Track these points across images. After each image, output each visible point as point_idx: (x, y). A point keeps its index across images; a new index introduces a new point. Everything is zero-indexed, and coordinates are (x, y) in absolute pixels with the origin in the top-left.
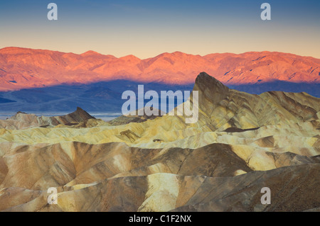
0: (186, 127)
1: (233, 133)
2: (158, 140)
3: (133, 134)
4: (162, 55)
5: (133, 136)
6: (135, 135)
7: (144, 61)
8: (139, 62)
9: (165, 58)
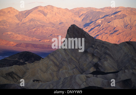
0: (59, 70)
1: (98, 76)
2: (37, 81)
3: (16, 74)
4: (36, 8)
5: (16, 77)
6: (17, 76)
7: (21, 12)
8: (18, 13)
9: (40, 11)
